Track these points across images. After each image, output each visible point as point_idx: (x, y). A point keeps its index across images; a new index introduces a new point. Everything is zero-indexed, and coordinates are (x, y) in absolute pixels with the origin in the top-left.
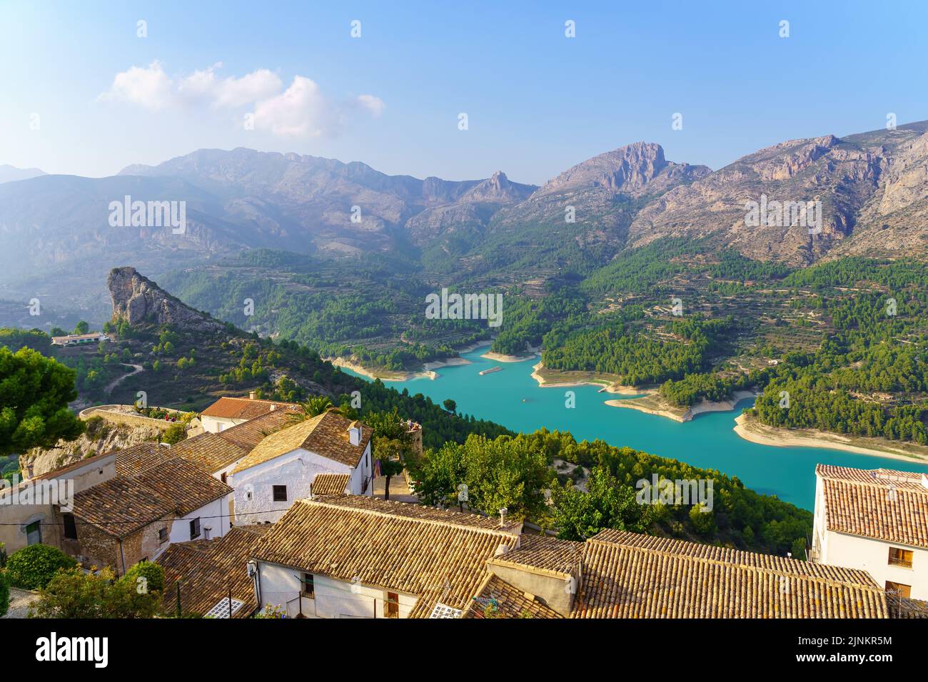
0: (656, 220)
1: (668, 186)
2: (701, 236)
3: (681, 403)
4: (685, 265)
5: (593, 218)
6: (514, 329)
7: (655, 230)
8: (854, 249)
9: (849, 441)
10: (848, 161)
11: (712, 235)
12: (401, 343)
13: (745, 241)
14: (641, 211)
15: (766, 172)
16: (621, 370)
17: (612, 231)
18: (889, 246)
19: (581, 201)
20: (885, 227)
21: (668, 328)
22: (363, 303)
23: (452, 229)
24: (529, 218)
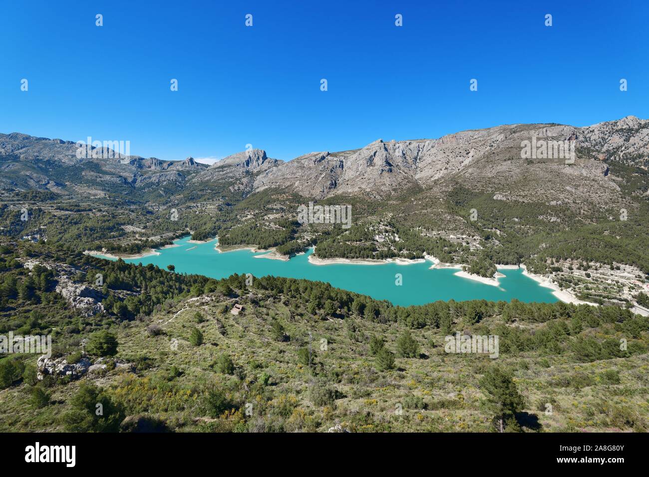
0: (265, 180)
1: (268, 167)
2: (284, 187)
3: (285, 254)
4: (278, 199)
5: (237, 179)
7: (265, 185)
8: (338, 192)
10: (334, 161)
11: (287, 188)
12: (137, 239)
13: (300, 189)
14: (258, 177)
15: (306, 163)
16: (257, 243)
17: (246, 185)
18: (349, 191)
19: (231, 172)
20: (347, 184)
21: (275, 224)
22: (110, 220)
23: (165, 183)
24: (206, 179)
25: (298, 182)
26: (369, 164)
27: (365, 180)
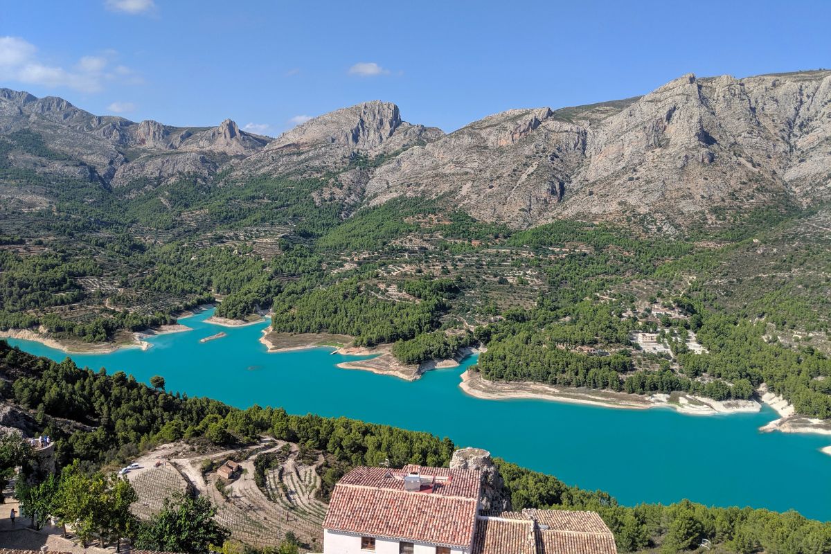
0: (392, 179)
1: (404, 146)
2: (434, 197)
3: (410, 362)
4: (418, 225)
5: (329, 174)
6: (243, 291)
7: (391, 189)
8: (566, 213)
9: (558, 391)
10: (561, 132)
11: (442, 197)
12: (106, 310)
13: (473, 203)
14: (378, 169)
15: (492, 138)
16: (354, 331)
17: (350, 188)
18: (594, 210)
19: (317, 157)
20: (591, 193)
21: (400, 287)
22: (57, 265)
23: (173, 180)
24: (262, 171)
25: (469, 184)
26: (652, 142)
27: (637, 183)
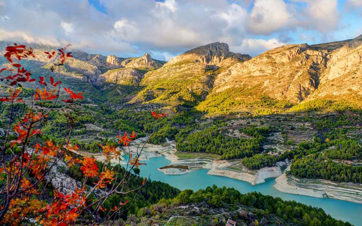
0: (227, 79)
1: (232, 63)
2: (250, 87)
4: (243, 101)
5: (195, 77)
7: (227, 84)
8: (320, 95)
10: (313, 55)
11: (254, 87)
13: (271, 90)
14: (219, 75)
15: (278, 58)
18: (335, 94)
19: (189, 69)
20: (333, 85)
24: (163, 76)
25: (268, 81)
